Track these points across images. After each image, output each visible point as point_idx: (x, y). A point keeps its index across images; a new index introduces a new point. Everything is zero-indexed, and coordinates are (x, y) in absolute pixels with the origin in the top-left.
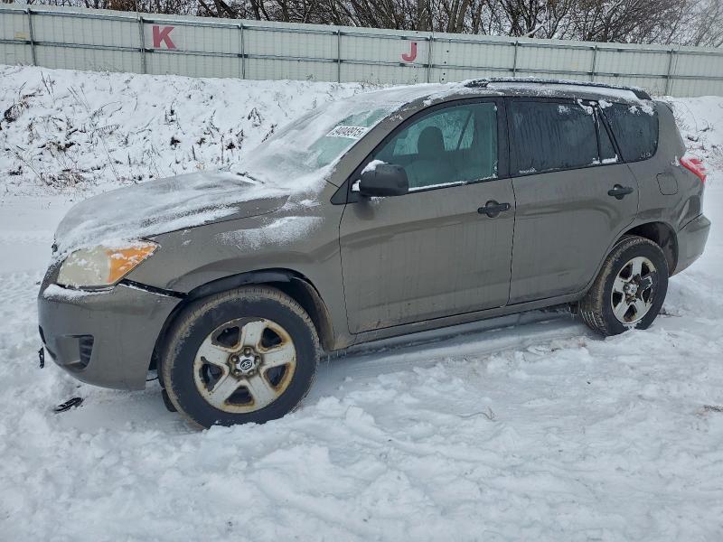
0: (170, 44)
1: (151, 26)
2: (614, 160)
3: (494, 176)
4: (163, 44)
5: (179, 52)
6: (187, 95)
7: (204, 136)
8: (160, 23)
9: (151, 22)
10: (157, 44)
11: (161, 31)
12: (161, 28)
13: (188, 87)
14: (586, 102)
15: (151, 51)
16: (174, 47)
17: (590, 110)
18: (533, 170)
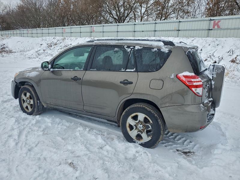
0: (218, 27)
1: (213, 21)
2: (132, 70)
3: (82, 70)
4: (216, 27)
5: (221, 29)
6: (209, 44)
7: (207, 58)
8: (217, 20)
9: (214, 20)
10: (214, 27)
11: (216, 22)
12: (217, 21)
13: (210, 42)
14: (128, 47)
15: (211, 30)
16: (220, 27)
17: (129, 50)
18: (95, 69)
